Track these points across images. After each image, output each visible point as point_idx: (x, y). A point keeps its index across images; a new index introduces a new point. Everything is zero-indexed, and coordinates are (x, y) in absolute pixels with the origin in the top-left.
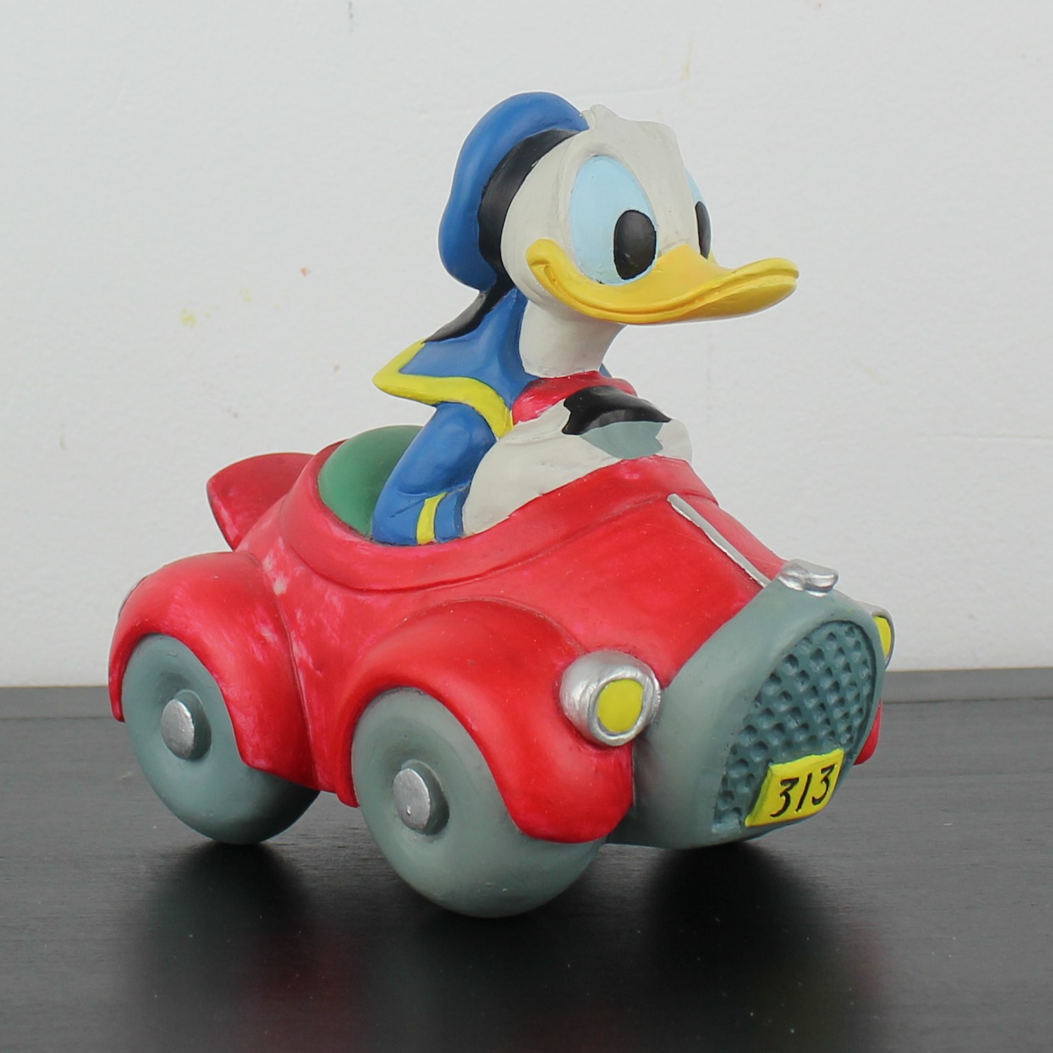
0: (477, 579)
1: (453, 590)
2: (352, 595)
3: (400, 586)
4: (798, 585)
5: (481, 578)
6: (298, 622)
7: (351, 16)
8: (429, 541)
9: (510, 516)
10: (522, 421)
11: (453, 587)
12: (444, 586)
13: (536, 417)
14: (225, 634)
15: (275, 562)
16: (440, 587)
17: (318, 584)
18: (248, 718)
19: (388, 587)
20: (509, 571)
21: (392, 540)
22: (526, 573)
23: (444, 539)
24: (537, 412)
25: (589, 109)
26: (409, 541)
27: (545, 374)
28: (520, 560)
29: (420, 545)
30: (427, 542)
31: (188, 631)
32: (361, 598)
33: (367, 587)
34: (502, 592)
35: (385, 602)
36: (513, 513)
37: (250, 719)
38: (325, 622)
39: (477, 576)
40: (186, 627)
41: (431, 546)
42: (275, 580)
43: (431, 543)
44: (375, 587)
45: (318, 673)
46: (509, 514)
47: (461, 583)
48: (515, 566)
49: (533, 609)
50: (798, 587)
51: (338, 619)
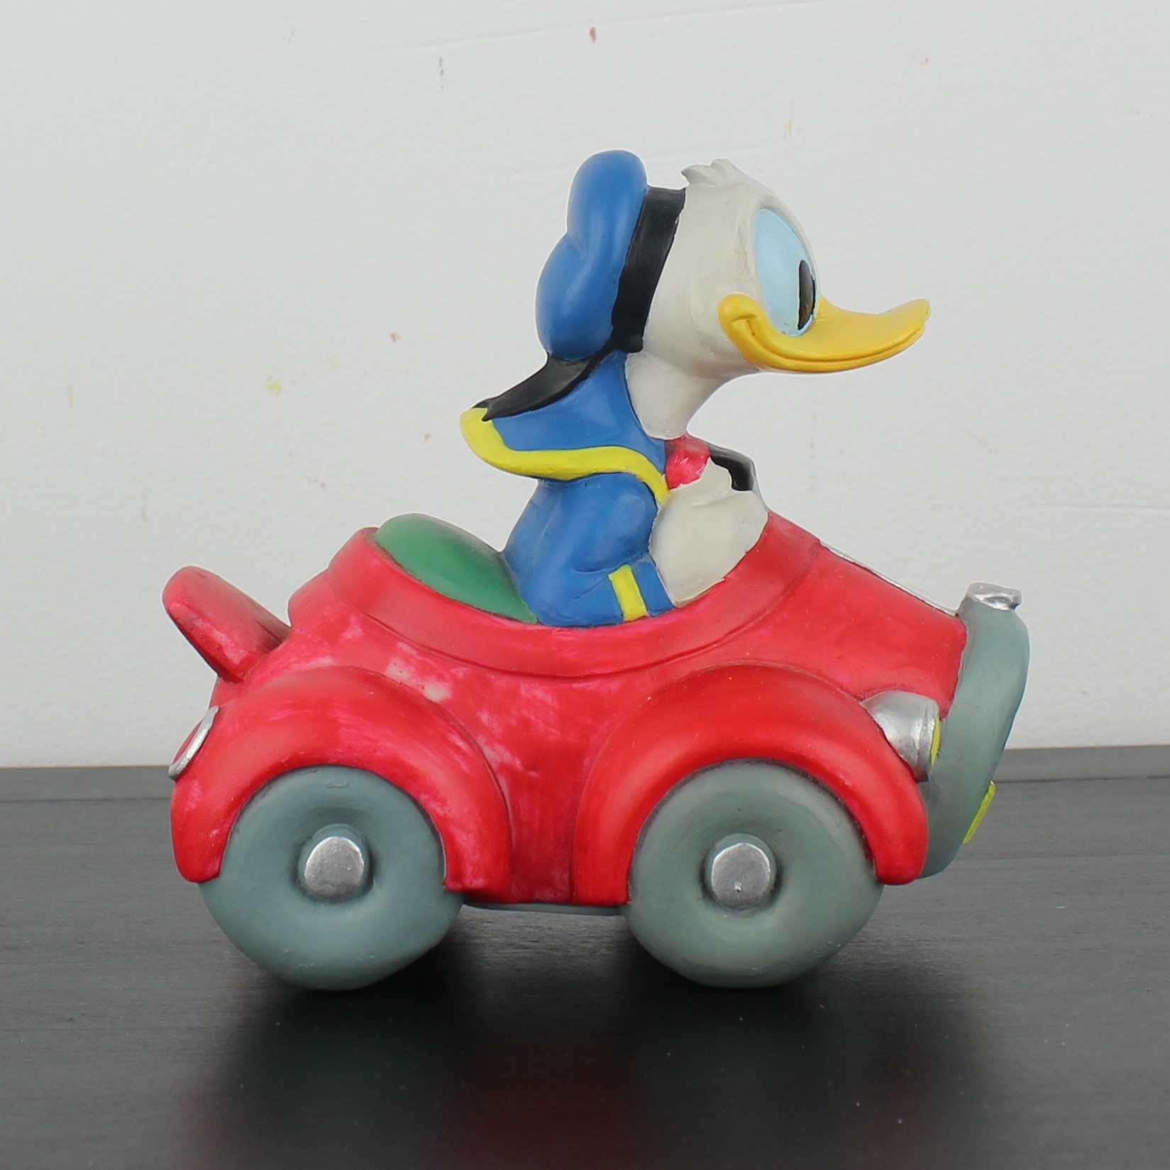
0: (715, 645)
1: (694, 660)
2: (564, 686)
3: (632, 665)
4: (1005, 605)
5: (720, 644)
6: (487, 725)
7: (442, 73)
8: (642, 615)
9: (725, 577)
10: (684, 483)
11: (692, 657)
12: (682, 658)
13: (697, 478)
14: (426, 751)
15: (413, 669)
16: (678, 659)
17: (503, 682)
18: (470, 835)
19: (617, 669)
20: (744, 632)
21: (584, 622)
22: (763, 632)
23: (657, 611)
24: (698, 472)
25: (709, 164)
26: (612, 619)
27: (668, 436)
28: (752, 620)
29: (629, 621)
30: (638, 617)
31: (379, 754)
32: (575, 685)
33: (587, 672)
34: (748, 654)
35: (615, 685)
36: (729, 573)
37: (471, 836)
38: (533, 718)
39: (715, 642)
40: (375, 750)
41: (644, 621)
42: (423, 688)
43: (644, 617)
44: (597, 671)
45: (533, 774)
46: (724, 575)
47: (701, 651)
48: (749, 626)
49: (785, 666)
50: (1004, 607)
51: (552, 713)
